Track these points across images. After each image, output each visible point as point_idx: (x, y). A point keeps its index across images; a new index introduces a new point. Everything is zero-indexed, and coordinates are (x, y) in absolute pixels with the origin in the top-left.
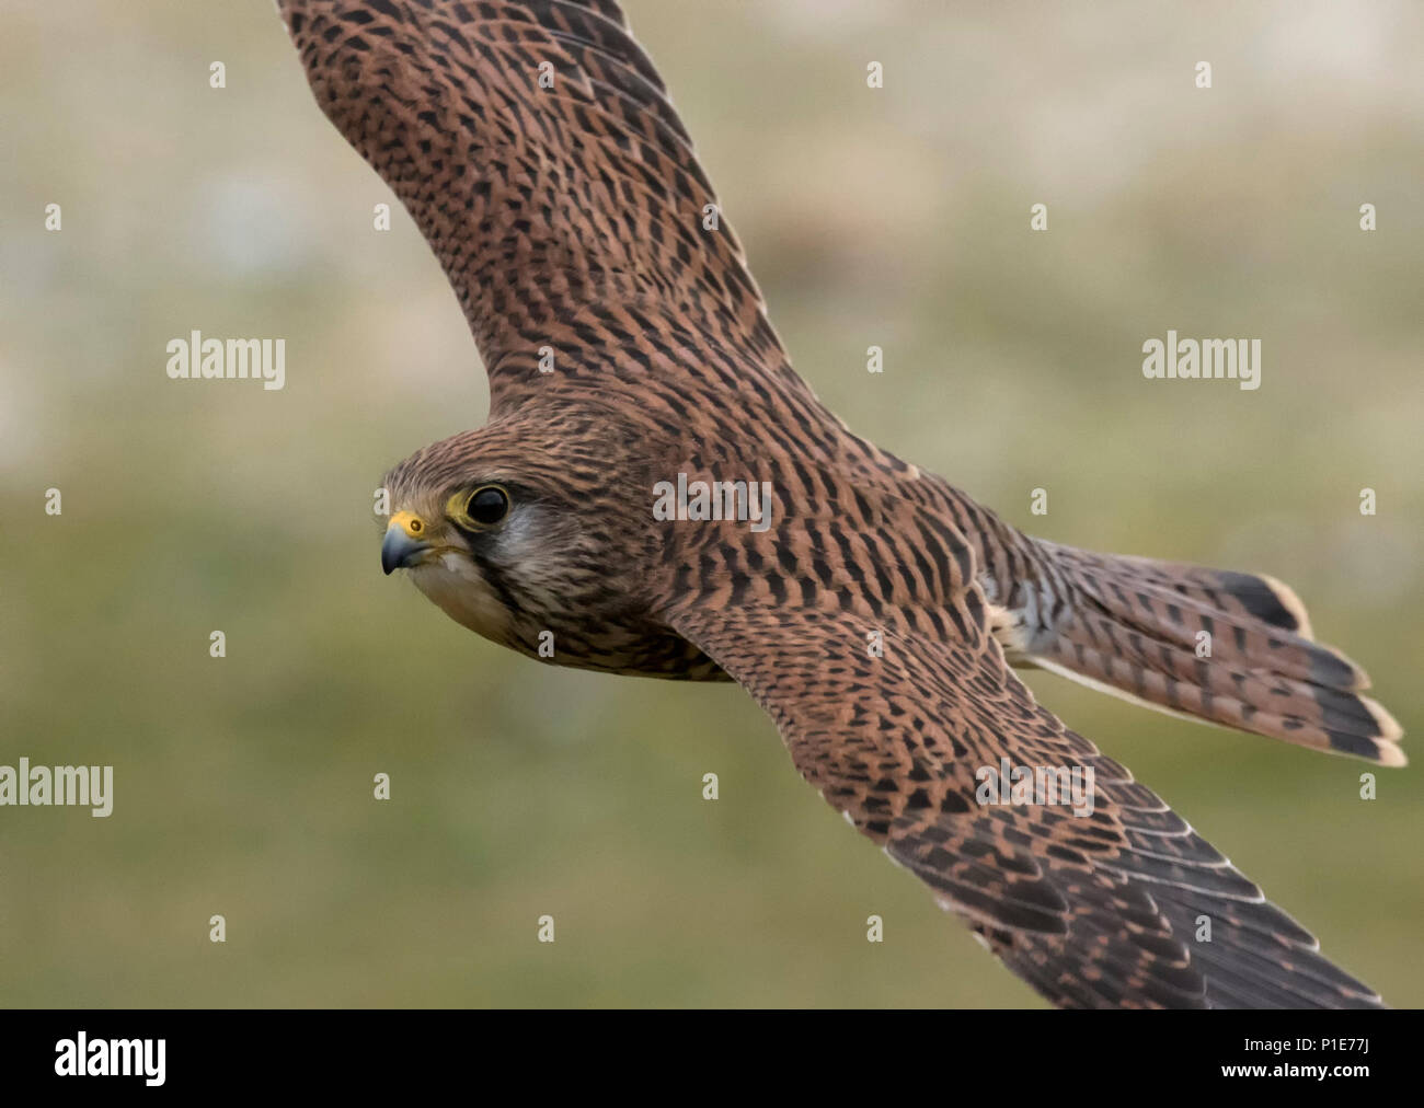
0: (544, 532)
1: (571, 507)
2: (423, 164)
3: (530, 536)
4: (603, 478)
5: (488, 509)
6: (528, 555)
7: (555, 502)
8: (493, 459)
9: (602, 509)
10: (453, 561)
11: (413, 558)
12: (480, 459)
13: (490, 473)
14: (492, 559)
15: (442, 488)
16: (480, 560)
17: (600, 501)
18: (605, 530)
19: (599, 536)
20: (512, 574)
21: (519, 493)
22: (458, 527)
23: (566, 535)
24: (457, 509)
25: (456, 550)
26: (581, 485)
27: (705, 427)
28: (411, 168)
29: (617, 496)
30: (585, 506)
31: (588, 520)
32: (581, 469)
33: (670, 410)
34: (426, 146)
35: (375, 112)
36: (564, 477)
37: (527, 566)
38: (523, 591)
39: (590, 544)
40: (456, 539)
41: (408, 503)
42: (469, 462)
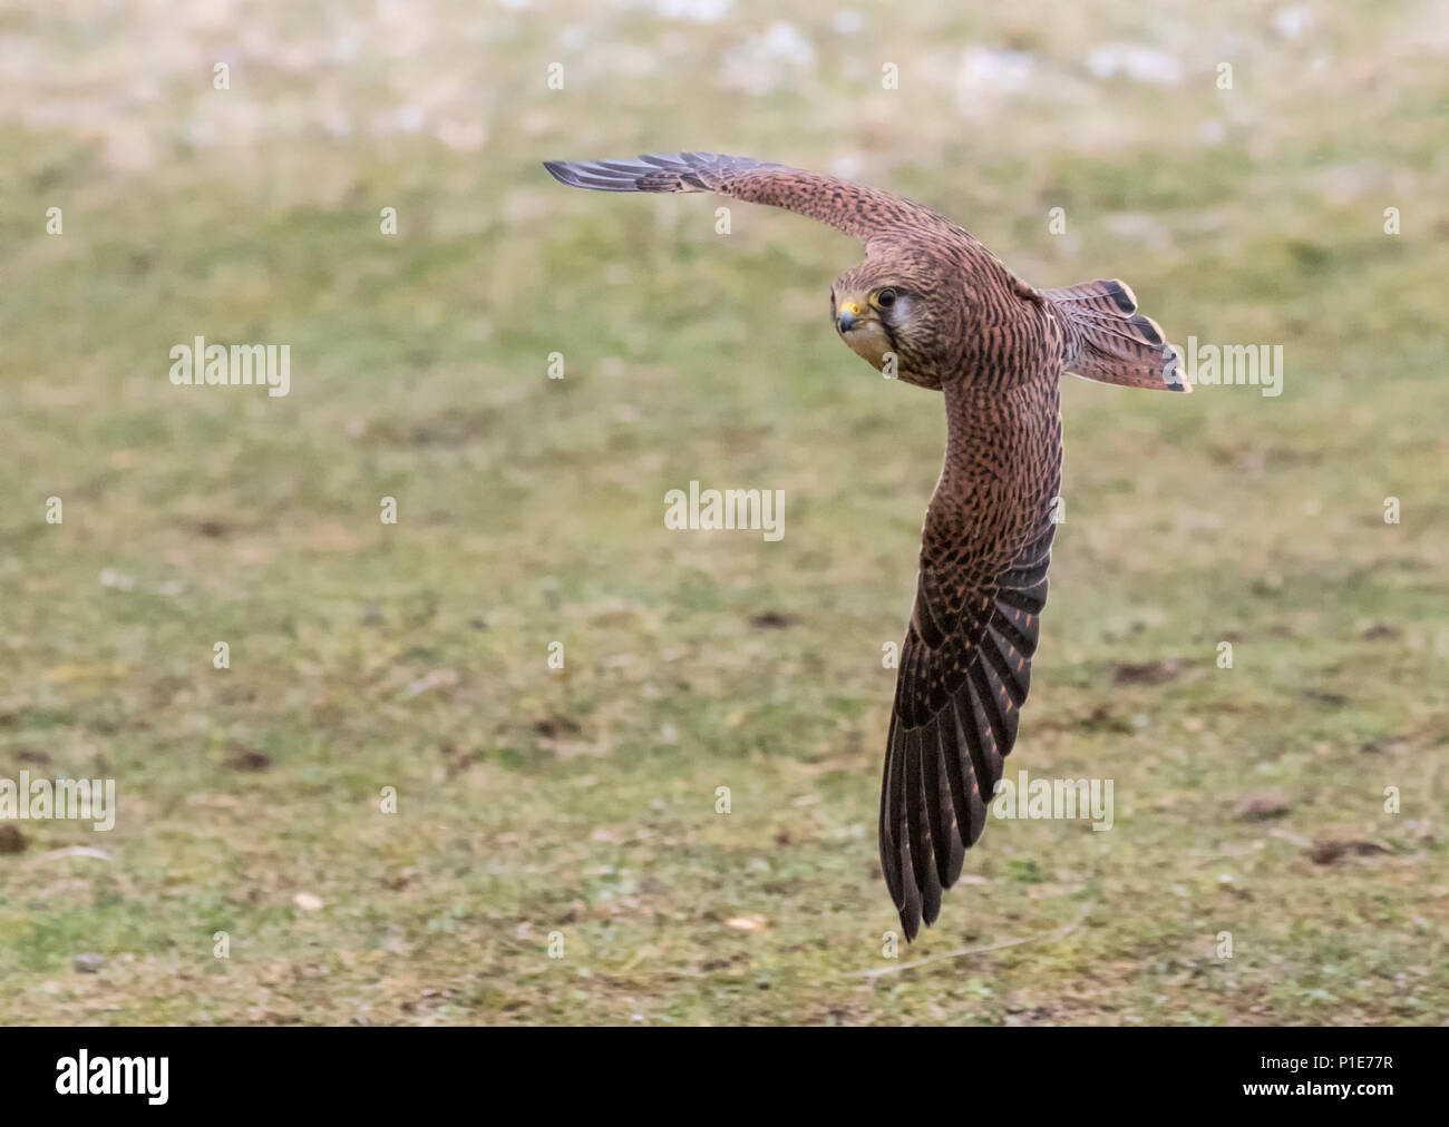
0: (912, 310)
1: (923, 298)
2: (807, 196)
3: (907, 313)
4: (933, 285)
5: (887, 300)
6: (905, 321)
7: (917, 297)
8: (887, 276)
9: (935, 300)
10: (872, 326)
11: (854, 325)
12: (882, 277)
13: (889, 282)
14: (890, 324)
15: (867, 292)
16: (884, 325)
17: (934, 296)
18: (936, 310)
19: (934, 314)
20: (898, 331)
21: (900, 291)
22: (874, 308)
23: (920, 313)
24: (874, 301)
25: (873, 320)
26: (925, 288)
27: (968, 266)
28: (802, 199)
29: (939, 294)
30: (928, 298)
31: (931, 305)
32: (924, 280)
33: (952, 255)
34: (804, 190)
35: (775, 187)
36: (917, 283)
37: (905, 327)
38: (901, 339)
39: (931, 317)
40: (873, 315)
41: (851, 298)
42: (878, 277)
